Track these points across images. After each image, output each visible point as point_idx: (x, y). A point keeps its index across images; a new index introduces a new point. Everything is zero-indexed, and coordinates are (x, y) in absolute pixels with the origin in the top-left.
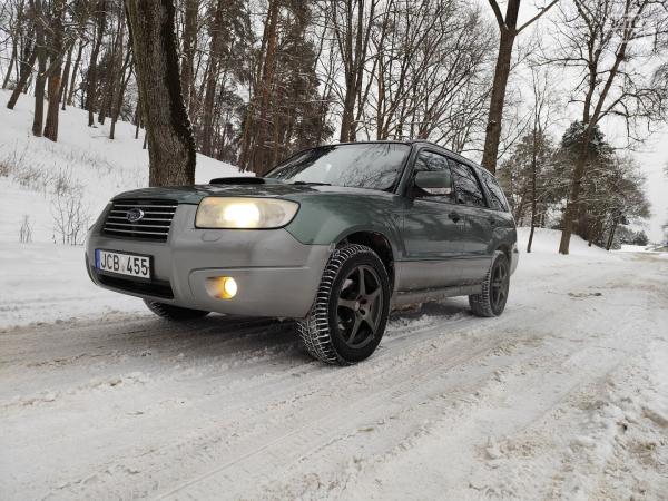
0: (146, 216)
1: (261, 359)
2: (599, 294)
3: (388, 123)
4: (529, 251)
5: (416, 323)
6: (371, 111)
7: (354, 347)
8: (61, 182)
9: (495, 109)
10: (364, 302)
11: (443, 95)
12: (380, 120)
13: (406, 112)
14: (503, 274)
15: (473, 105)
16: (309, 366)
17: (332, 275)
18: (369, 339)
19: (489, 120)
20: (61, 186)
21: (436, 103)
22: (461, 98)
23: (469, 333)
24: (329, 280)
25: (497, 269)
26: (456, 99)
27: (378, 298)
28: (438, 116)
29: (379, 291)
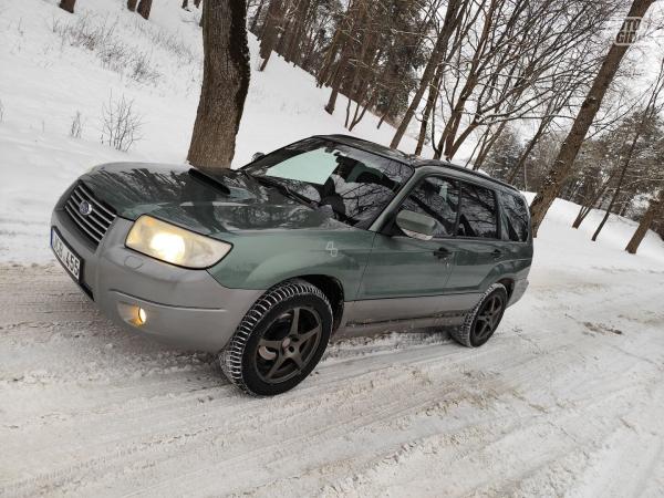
0: (93, 213)
1: (182, 370)
2: (619, 333)
3: (482, 69)
4: (594, 239)
5: (379, 342)
6: (468, 51)
7: (272, 381)
8: (140, 65)
9: (601, 84)
10: (295, 339)
11: (554, 48)
12: (475, 63)
13: (508, 58)
14: (496, 307)
15: (585, 66)
16: (223, 390)
17: (257, 317)
18: (294, 374)
19: (590, 94)
20: (140, 71)
21: (543, 56)
22: (575, 57)
23: (424, 371)
24: (253, 321)
25: (490, 303)
26: (569, 56)
27: (315, 335)
28: (542, 70)
29: (317, 330)
